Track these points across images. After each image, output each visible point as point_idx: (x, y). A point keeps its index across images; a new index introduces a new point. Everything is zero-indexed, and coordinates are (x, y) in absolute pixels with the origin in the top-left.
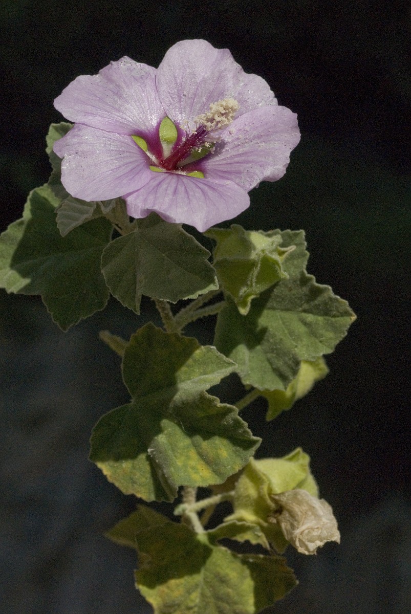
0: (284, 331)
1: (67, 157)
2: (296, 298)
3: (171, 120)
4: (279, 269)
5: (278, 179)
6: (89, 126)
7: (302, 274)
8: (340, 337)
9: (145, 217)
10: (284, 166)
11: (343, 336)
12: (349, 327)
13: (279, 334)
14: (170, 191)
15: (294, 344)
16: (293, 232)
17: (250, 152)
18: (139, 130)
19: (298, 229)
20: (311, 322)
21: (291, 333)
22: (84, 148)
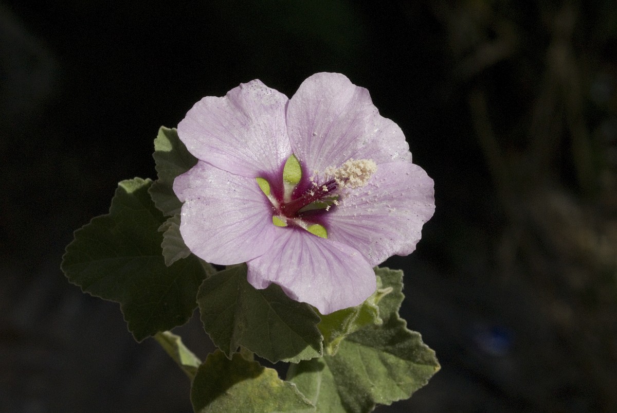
0: (361, 367)
1: (188, 202)
2: (381, 336)
3: (297, 159)
4: (375, 315)
5: (407, 255)
6: (214, 166)
7: (393, 316)
8: (420, 385)
9: (265, 288)
10: (415, 242)
11: (423, 385)
12: (431, 376)
13: (356, 369)
14: (295, 260)
15: (371, 383)
16: (392, 271)
17: (380, 217)
18: (264, 171)
19: (397, 269)
20: (392, 364)
21: (369, 371)
22: (208, 193)
